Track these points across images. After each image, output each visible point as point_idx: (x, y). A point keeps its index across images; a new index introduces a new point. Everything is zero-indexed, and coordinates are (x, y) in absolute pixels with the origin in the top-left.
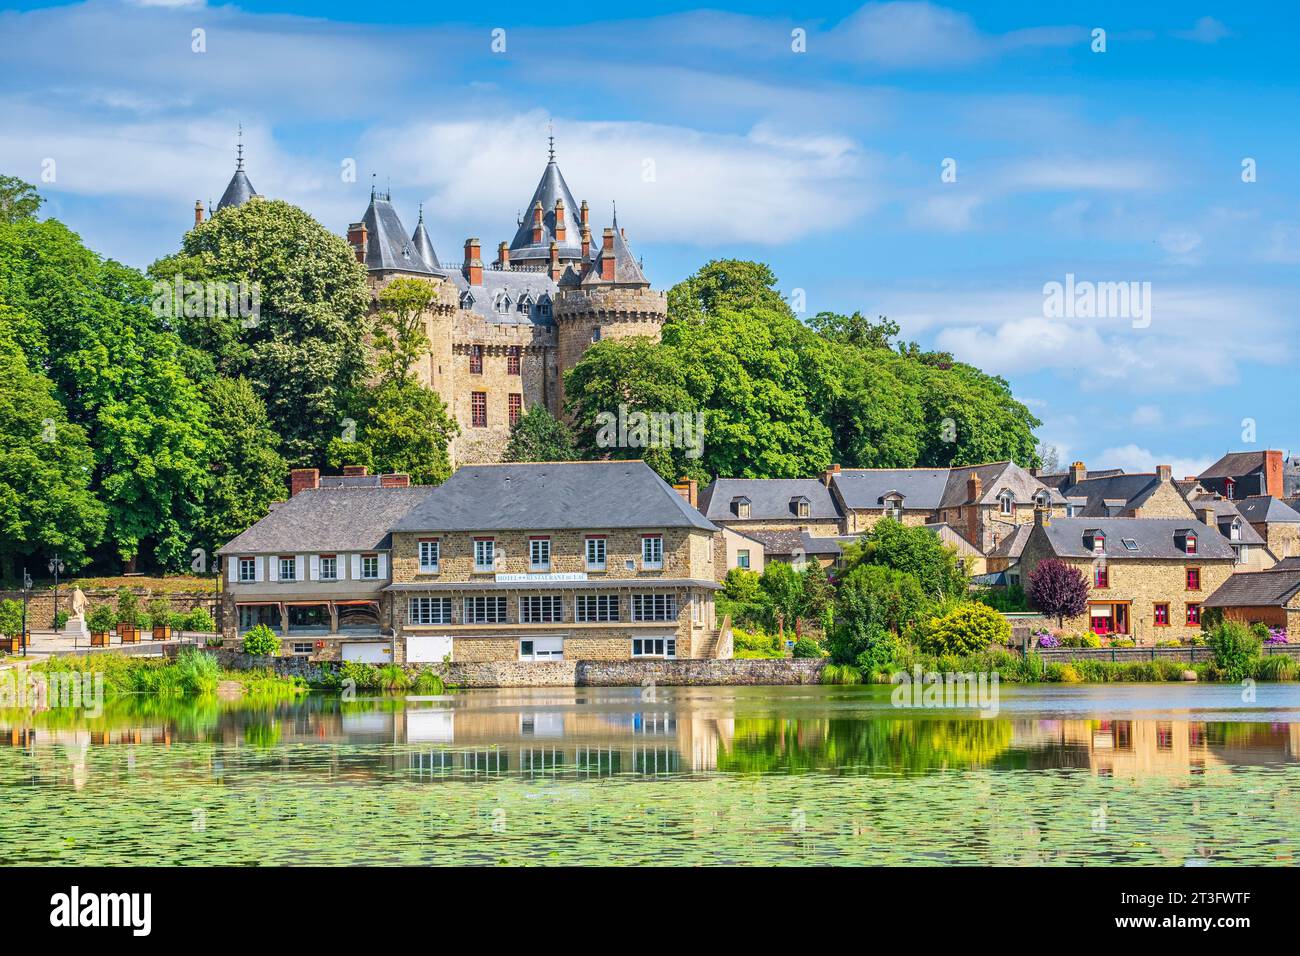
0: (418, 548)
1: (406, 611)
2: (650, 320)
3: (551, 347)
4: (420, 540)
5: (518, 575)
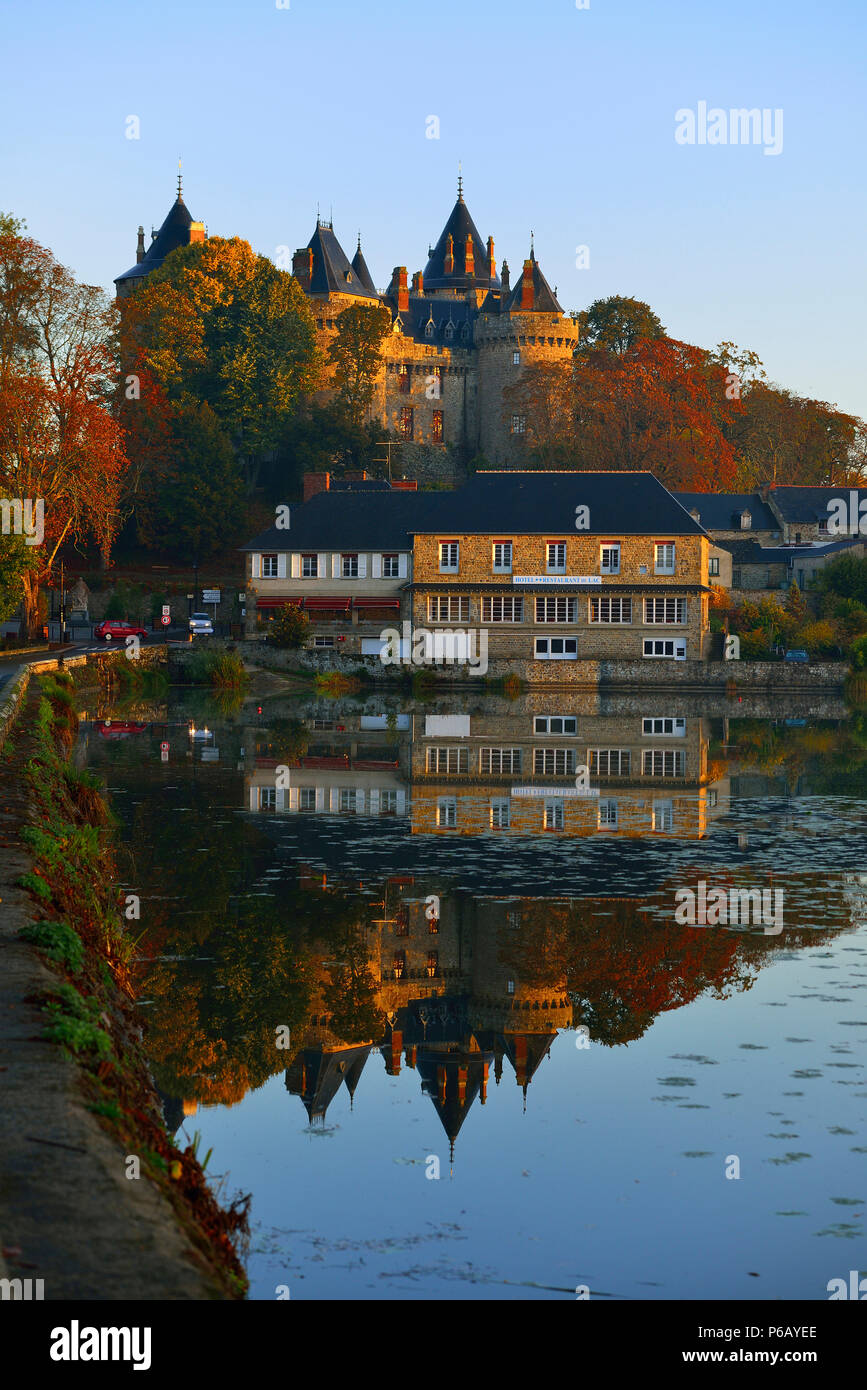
0: (438, 549)
1: (426, 610)
2: (557, 345)
3: (471, 369)
4: (441, 542)
5: (535, 577)
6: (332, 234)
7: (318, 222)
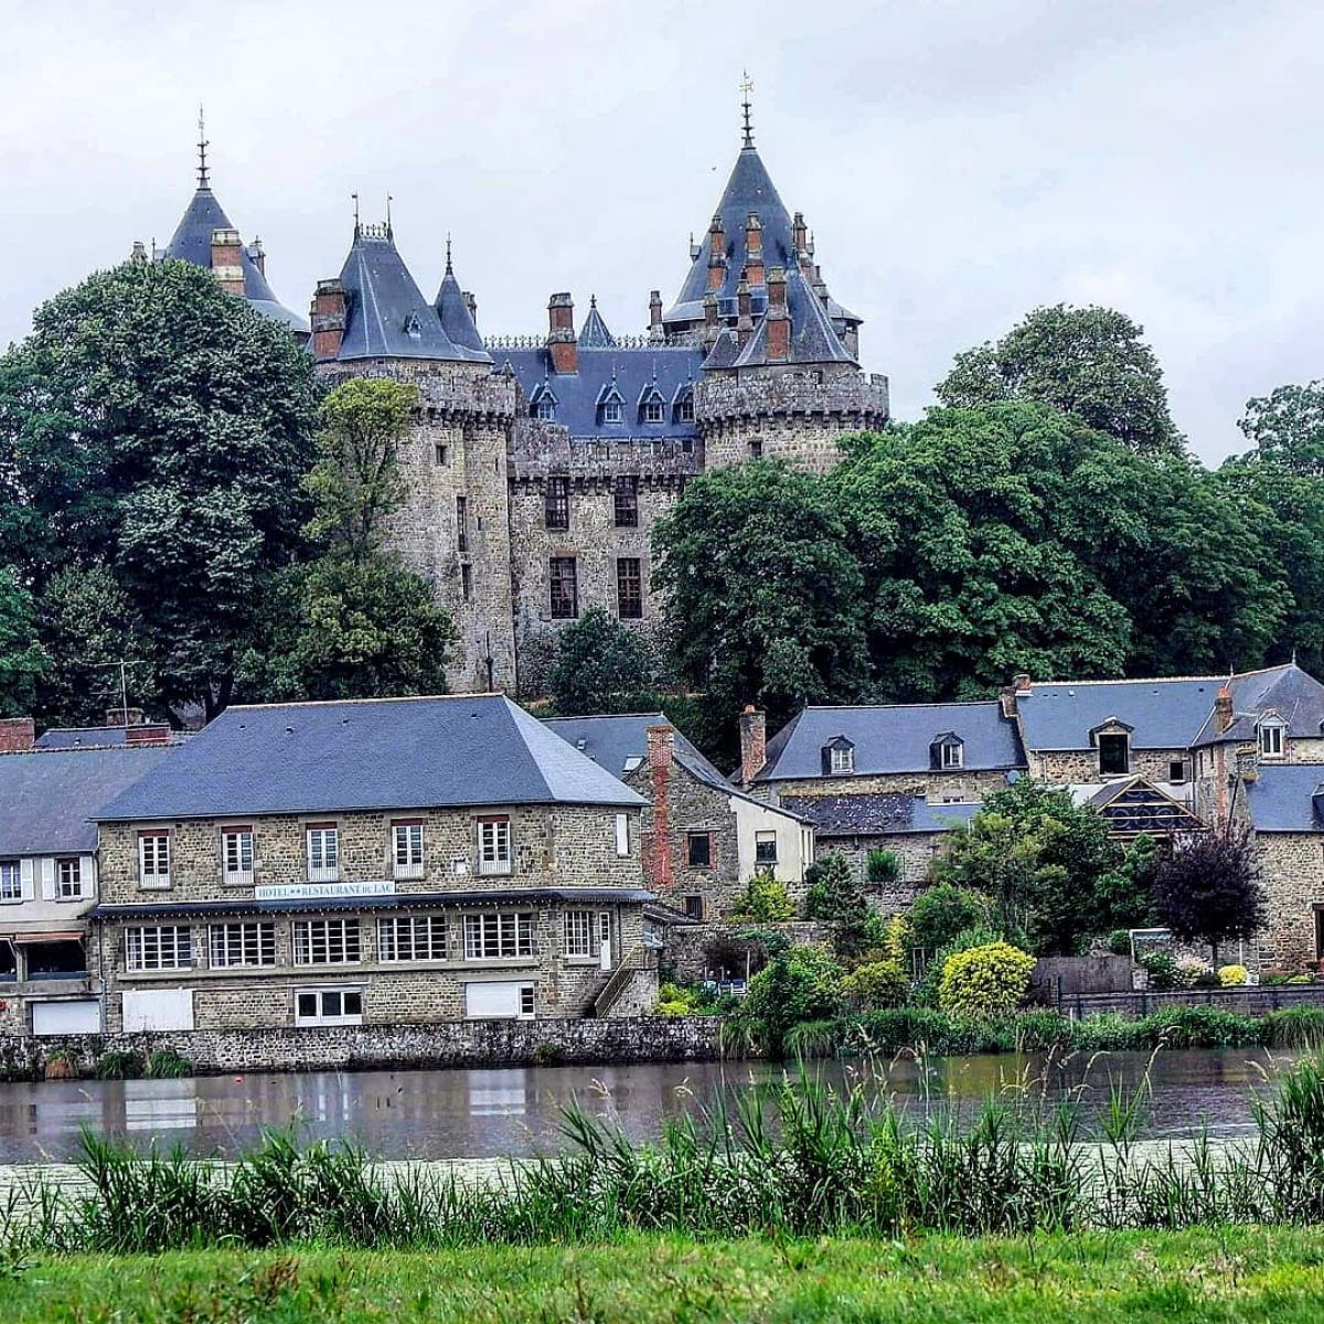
0: (138, 846)
1: (122, 949)
3: (691, 477)
4: (140, 834)
5: (291, 887)
6: (391, 250)
7: (357, 229)
